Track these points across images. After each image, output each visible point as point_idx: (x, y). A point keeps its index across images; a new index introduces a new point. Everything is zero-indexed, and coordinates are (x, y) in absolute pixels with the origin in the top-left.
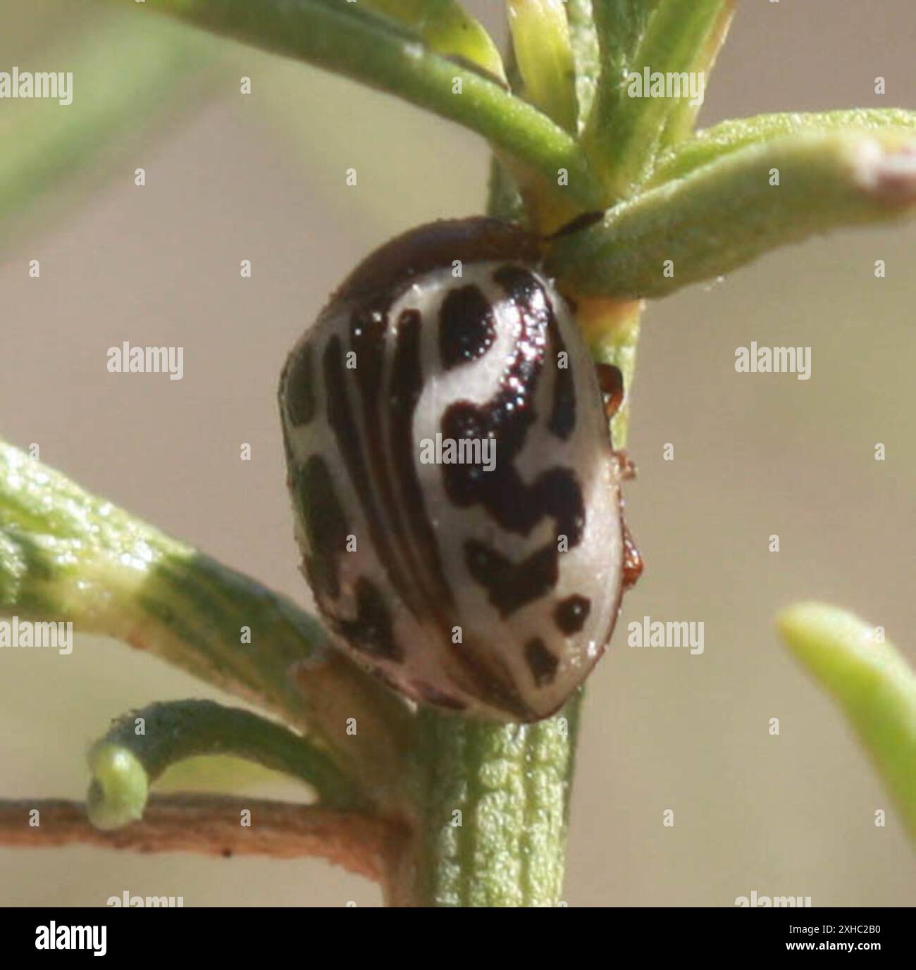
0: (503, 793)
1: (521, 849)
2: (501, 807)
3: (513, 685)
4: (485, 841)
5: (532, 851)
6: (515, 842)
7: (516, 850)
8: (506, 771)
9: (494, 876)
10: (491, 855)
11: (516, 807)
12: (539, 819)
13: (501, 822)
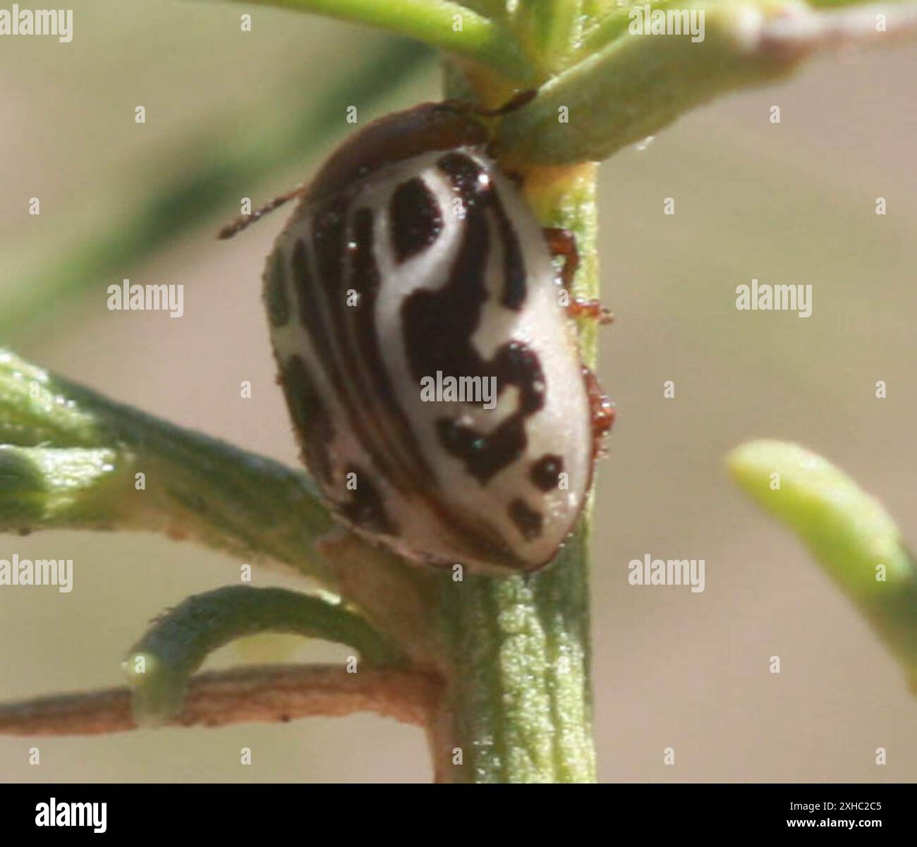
0: (523, 636)
1: (546, 683)
2: (522, 649)
3: (505, 543)
4: (511, 683)
5: (557, 685)
6: (541, 680)
7: (542, 686)
8: (523, 616)
9: (523, 714)
10: (518, 695)
11: (538, 647)
12: (561, 653)
13: (524, 663)
